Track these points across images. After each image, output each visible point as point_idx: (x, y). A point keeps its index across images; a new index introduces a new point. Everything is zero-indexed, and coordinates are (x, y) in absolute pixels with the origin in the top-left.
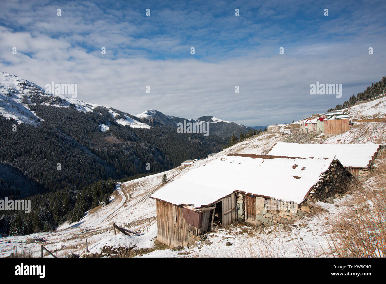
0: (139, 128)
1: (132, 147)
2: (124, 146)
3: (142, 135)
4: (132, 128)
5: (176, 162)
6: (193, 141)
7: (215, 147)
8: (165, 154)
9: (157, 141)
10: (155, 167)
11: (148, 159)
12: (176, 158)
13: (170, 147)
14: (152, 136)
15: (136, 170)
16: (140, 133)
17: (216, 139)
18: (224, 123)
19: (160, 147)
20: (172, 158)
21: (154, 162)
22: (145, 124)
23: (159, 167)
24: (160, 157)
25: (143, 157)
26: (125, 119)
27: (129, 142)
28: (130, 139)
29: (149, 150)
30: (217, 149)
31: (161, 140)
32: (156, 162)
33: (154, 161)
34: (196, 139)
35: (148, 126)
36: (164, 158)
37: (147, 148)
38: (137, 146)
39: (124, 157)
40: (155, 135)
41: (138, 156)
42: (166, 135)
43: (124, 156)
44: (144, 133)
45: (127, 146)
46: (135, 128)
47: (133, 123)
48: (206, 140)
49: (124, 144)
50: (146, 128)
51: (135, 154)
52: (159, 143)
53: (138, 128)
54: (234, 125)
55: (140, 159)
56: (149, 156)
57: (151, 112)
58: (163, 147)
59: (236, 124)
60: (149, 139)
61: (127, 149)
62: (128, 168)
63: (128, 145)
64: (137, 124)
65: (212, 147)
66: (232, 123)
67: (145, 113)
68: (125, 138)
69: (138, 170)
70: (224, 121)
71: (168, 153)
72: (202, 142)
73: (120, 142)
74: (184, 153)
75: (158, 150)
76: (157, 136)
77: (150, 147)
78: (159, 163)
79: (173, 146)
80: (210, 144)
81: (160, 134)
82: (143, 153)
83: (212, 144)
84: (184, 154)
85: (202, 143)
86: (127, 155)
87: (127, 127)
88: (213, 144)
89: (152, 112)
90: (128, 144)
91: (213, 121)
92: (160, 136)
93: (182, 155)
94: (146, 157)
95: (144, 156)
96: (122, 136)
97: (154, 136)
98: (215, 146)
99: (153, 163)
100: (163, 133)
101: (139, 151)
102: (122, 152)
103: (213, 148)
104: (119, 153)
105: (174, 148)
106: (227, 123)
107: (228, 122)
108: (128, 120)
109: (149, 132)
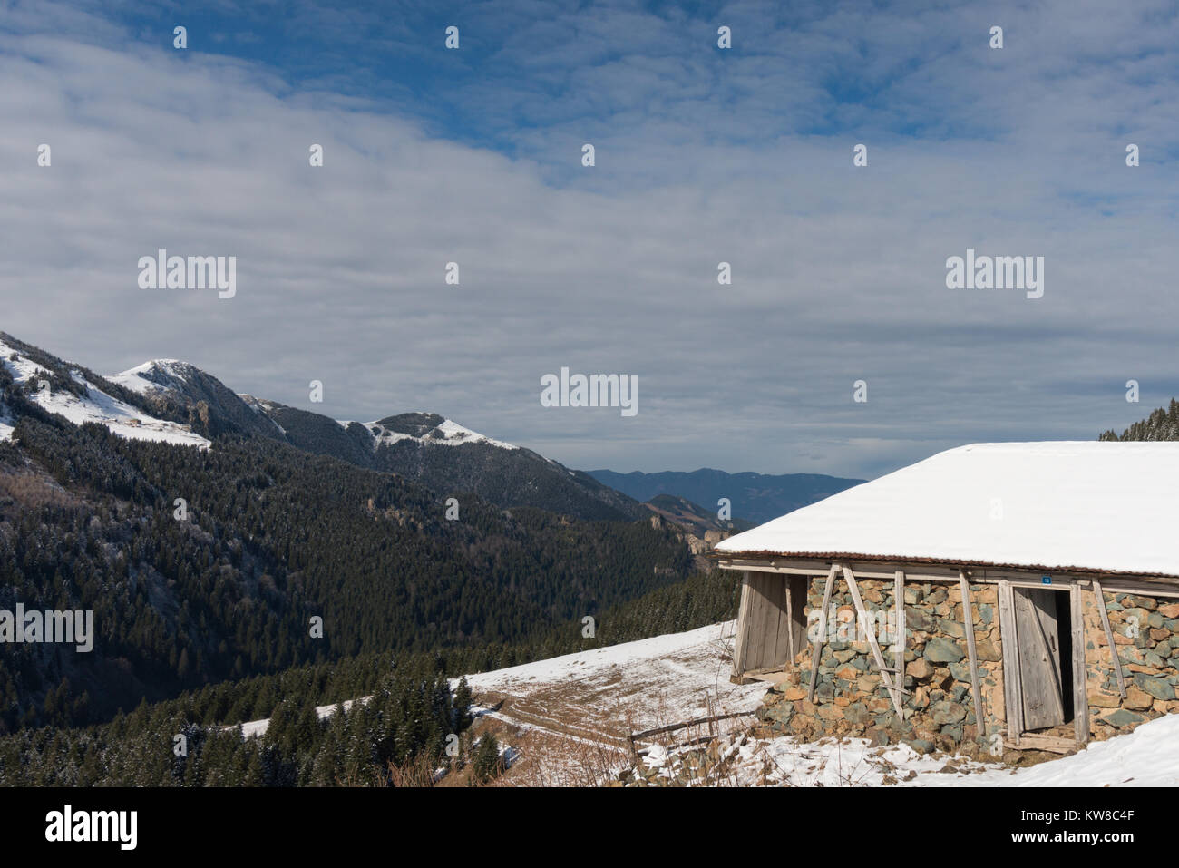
0: (158, 441)
1: (137, 528)
2: (95, 520)
3: (175, 476)
4: (118, 441)
5: (335, 604)
6: (387, 514)
7: (475, 544)
8: (284, 564)
9: (245, 507)
10: (246, 624)
11: (213, 584)
12: (340, 587)
13: (307, 538)
14: (221, 485)
15: (165, 637)
16: (162, 464)
17: (480, 512)
18: (491, 447)
19: (261, 533)
20: (319, 583)
21: (243, 600)
22: (179, 425)
23: (264, 622)
24: (268, 580)
25: (190, 576)
26: (81, 393)
27: (121, 506)
28: (123, 491)
29: (219, 544)
30: (481, 552)
31: (266, 504)
32: (252, 598)
33: (242, 596)
34: (399, 507)
35: (196, 435)
36: (281, 582)
37: (207, 534)
38: (158, 521)
39: (100, 571)
40: (238, 478)
41: (165, 570)
42: (288, 484)
43: (105, 567)
44: (183, 465)
45: (114, 523)
46: (135, 441)
47: (120, 417)
48: (435, 513)
49: (97, 512)
50: (194, 447)
51: (150, 561)
52: (259, 517)
53: (153, 444)
54: (532, 459)
55: (177, 587)
56: (218, 573)
57: (170, 372)
58: (273, 533)
59: (540, 457)
60: (206, 494)
61: (111, 537)
62: (122, 626)
63: (116, 519)
64: (139, 422)
65: (462, 544)
66: (522, 451)
67: (140, 374)
68: (98, 485)
69: (173, 634)
70: (491, 441)
71: (298, 561)
72: (422, 520)
73: (77, 502)
74: (374, 565)
75: (254, 548)
76: (247, 483)
77: (221, 533)
78: (264, 605)
79: (322, 532)
80: (453, 533)
81: (259, 479)
82: (188, 558)
83: (462, 532)
84: (371, 571)
85: (420, 526)
86: (116, 563)
87: (96, 432)
88: (467, 532)
89: (173, 374)
90: (115, 512)
91: (447, 435)
92: (262, 484)
93: (364, 572)
94: (202, 575)
95: (195, 570)
96: (86, 475)
97: (234, 482)
98: (472, 540)
99: (237, 606)
100: (270, 471)
101: (174, 546)
102: (93, 550)
103: (464, 549)
104: (76, 553)
105: (328, 541)
106: (502, 450)
107: (509, 446)
108: (93, 403)
109: (208, 466)
